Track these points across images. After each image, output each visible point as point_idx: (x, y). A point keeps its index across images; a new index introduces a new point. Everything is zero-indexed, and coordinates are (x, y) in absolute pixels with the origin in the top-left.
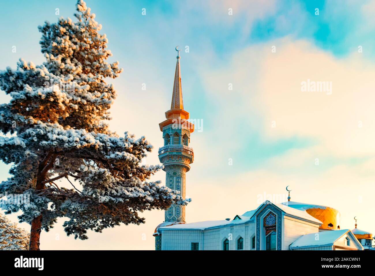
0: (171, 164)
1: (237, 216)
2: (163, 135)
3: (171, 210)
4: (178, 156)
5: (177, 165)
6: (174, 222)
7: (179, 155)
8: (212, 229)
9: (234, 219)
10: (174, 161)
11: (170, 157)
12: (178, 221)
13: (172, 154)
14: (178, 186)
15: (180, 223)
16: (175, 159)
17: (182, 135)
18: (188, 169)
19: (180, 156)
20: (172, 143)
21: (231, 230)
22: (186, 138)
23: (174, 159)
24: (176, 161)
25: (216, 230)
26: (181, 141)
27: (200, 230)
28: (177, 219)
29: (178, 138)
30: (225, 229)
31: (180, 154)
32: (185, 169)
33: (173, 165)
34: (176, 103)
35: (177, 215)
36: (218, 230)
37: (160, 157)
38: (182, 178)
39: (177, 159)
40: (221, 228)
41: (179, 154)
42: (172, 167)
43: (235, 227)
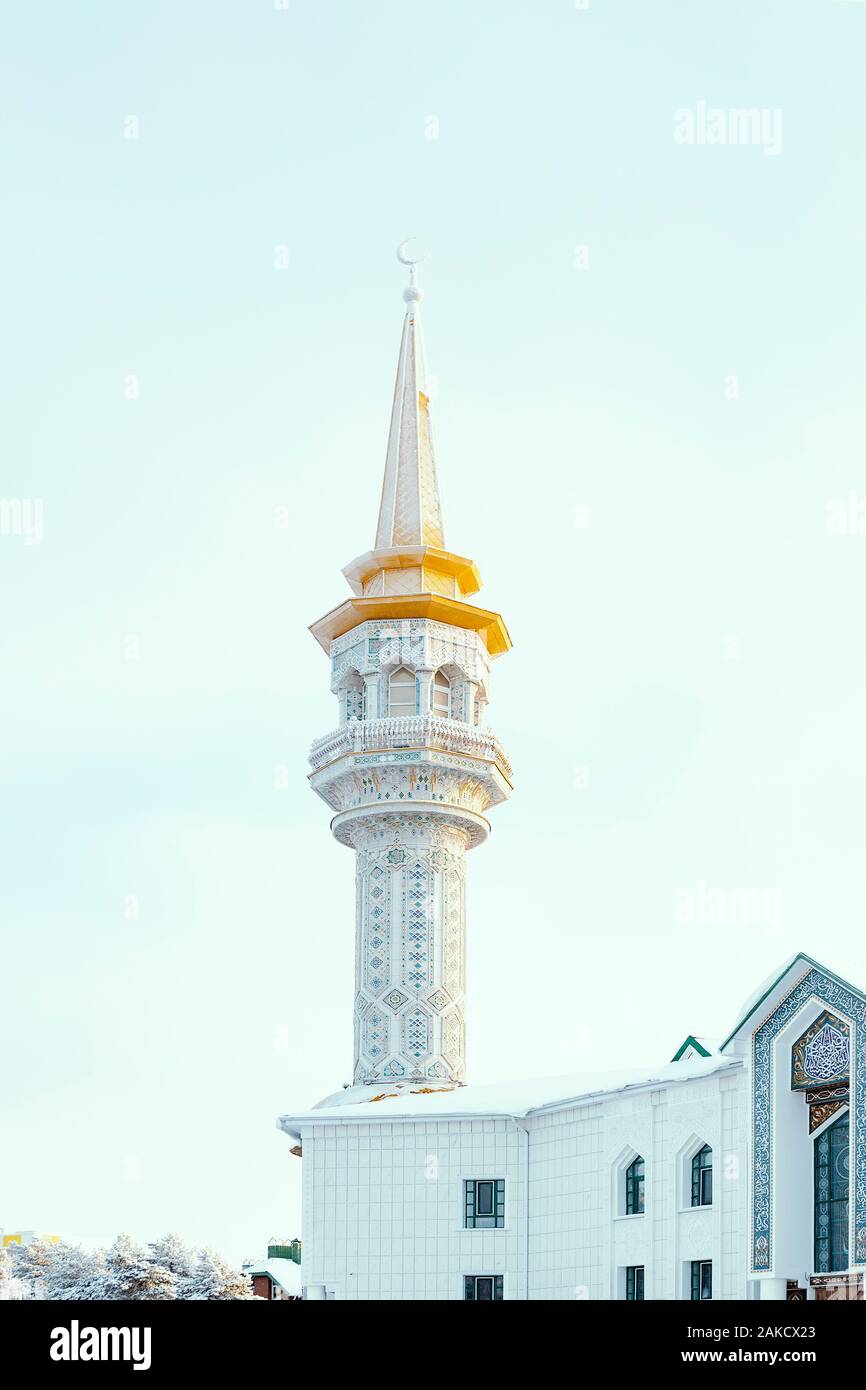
0: (372, 811)
1: (691, 1041)
2: (334, 679)
3: (379, 1030)
4: (408, 770)
5: (403, 815)
6: (392, 1089)
7: (413, 767)
8: (566, 1111)
9: (676, 1058)
10: (387, 796)
11: (366, 779)
12: (416, 1080)
13: (375, 764)
14: (418, 914)
15: (425, 1091)
16: (395, 788)
17: (429, 671)
18: (475, 834)
19: (417, 770)
20: (375, 710)
21: (654, 1112)
22: (457, 683)
23: (384, 789)
24: (401, 795)
25: (585, 1114)
26: (426, 698)
27: (506, 1119)
28: (410, 1069)
29: (409, 684)
30: (626, 1107)
31: (416, 762)
32: (453, 831)
33: (387, 818)
34: (401, 517)
35: (411, 1053)
36: (592, 1112)
37: (315, 785)
38: (437, 877)
39: (406, 788)
40: (611, 1100)
41: (413, 762)
42: (382, 826)
43: (670, 1097)
